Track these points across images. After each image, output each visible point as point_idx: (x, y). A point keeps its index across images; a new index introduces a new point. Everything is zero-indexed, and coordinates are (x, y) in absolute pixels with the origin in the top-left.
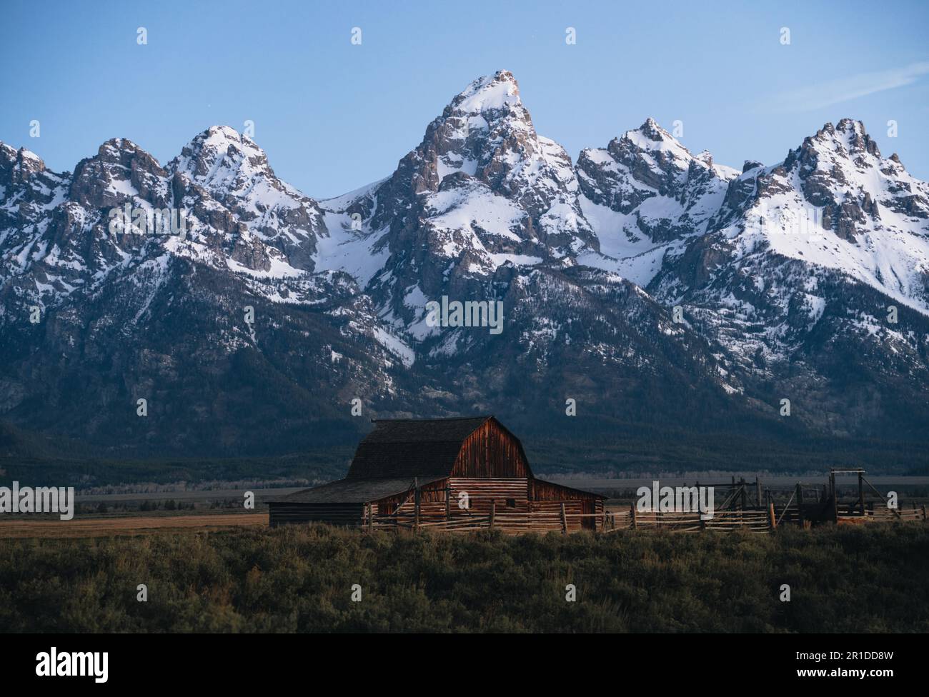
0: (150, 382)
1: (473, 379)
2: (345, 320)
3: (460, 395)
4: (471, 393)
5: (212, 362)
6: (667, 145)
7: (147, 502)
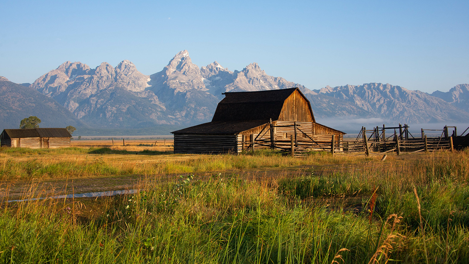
0: (111, 113)
1: (178, 113)
2: (151, 101)
3: (176, 117)
4: (178, 116)
5: (123, 109)
6: (219, 66)
7: (115, 138)
